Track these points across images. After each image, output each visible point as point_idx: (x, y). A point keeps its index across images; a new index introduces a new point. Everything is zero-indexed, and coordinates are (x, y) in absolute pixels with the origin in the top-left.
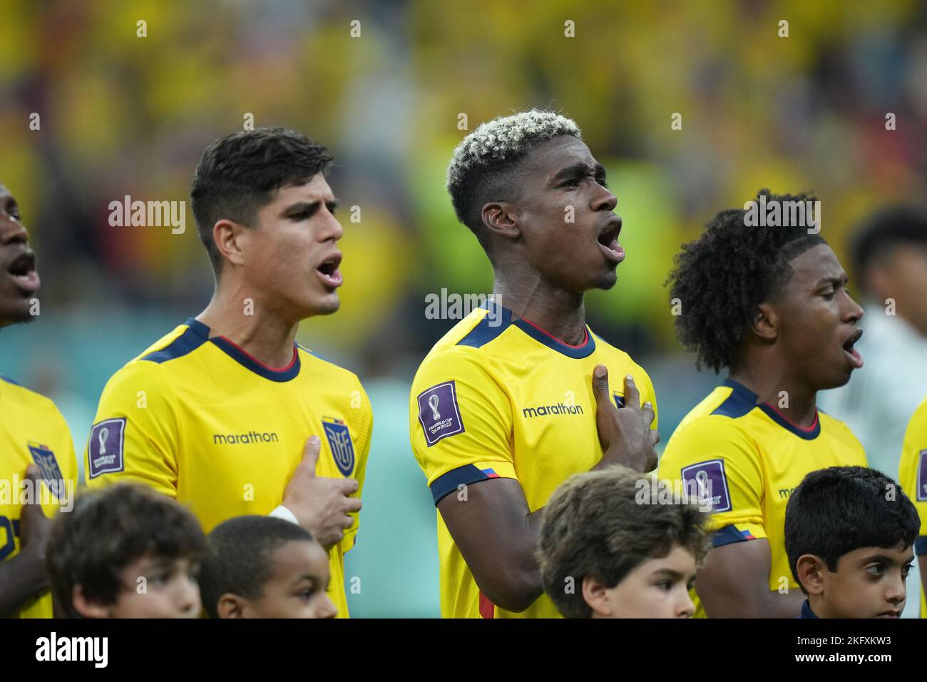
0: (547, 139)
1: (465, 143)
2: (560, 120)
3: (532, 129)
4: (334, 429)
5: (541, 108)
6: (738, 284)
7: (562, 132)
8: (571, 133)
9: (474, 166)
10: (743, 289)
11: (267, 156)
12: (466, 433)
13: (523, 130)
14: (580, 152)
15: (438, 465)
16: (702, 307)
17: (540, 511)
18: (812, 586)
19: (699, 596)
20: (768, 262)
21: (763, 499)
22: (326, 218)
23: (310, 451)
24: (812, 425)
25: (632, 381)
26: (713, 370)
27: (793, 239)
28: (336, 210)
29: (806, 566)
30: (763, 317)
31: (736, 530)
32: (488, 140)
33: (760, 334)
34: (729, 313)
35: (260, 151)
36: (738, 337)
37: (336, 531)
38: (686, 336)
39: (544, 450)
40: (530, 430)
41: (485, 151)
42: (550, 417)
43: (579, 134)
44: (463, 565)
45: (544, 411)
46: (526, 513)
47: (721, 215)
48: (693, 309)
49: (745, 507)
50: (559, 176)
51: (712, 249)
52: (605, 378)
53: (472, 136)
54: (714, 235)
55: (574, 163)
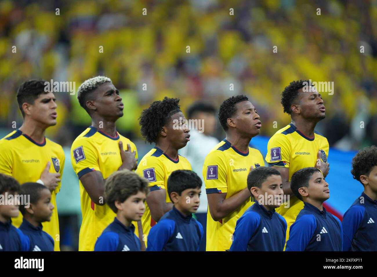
0: (103, 83)
1: (81, 86)
2: (106, 79)
3: (99, 81)
4: (54, 160)
5: (101, 75)
6: (157, 122)
7: (107, 82)
8: (109, 82)
9: (84, 92)
10: (158, 123)
11: (37, 86)
12: (87, 159)
13: (96, 82)
14: (112, 87)
15: (79, 168)
16: (147, 127)
17: (106, 179)
18: (175, 201)
19: (147, 204)
20: (165, 116)
21: (164, 178)
22: (52, 103)
23: (48, 166)
24: (177, 159)
25: (129, 145)
26: (150, 143)
27: (172, 110)
28: (55, 101)
29: (173, 195)
30: (163, 130)
31: (157, 186)
32: (87, 84)
33: (162, 135)
34: (154, 129)
35: (35, 85)
36: (156, 135)
37: (54, 187)
38: (143, 134)
39: (107, 164)
40: (103, 159)
41: (86, 87)
42: (108, 155)
43: (111, 82)
44: (87, 194)
45: (107, 154)
46: (103, 179)
47: (154, 102)
48: (145, 127)
49: (160, 180)
50: (106, 93)
51: (151, 111)
52: (122, 144)
53: (83, 84)
54: (152, 108)
55: (110, 89)
